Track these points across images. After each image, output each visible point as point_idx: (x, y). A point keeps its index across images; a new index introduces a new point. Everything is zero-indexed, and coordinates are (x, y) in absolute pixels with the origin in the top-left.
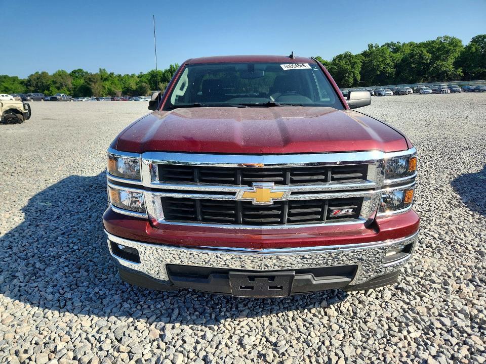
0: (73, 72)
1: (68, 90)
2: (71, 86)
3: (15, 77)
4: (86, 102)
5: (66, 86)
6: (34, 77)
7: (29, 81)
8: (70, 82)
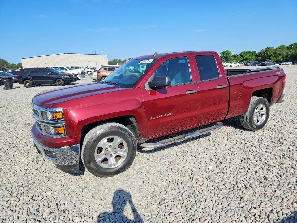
0: (290, 45)
1: (282, 57)
2: (285, 55)
3: (254, 52)
4: (288, 65)
5: (281, 55)
6: (263, 51)
7: (260, 53)
8: (284, 53)
